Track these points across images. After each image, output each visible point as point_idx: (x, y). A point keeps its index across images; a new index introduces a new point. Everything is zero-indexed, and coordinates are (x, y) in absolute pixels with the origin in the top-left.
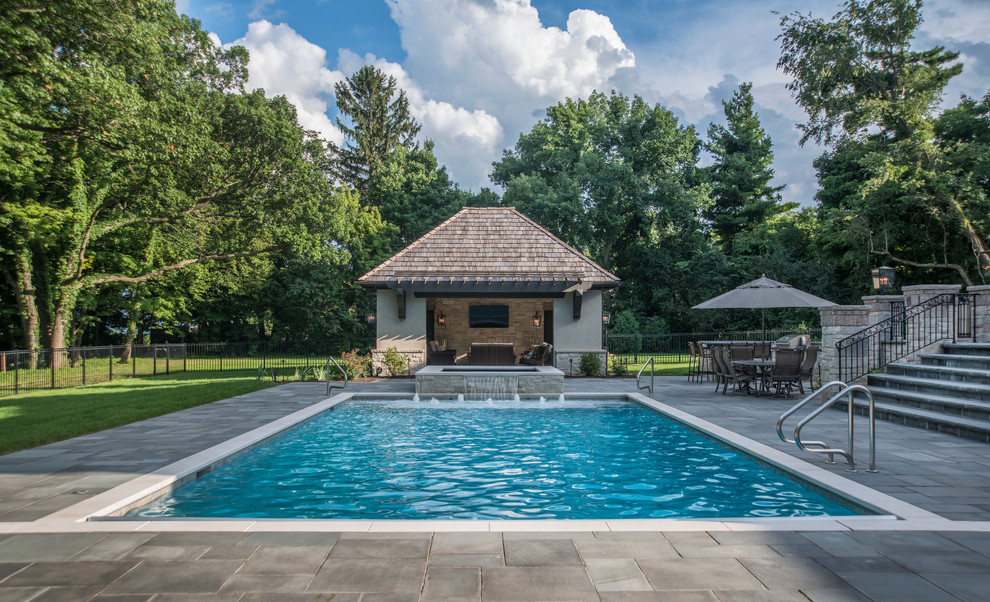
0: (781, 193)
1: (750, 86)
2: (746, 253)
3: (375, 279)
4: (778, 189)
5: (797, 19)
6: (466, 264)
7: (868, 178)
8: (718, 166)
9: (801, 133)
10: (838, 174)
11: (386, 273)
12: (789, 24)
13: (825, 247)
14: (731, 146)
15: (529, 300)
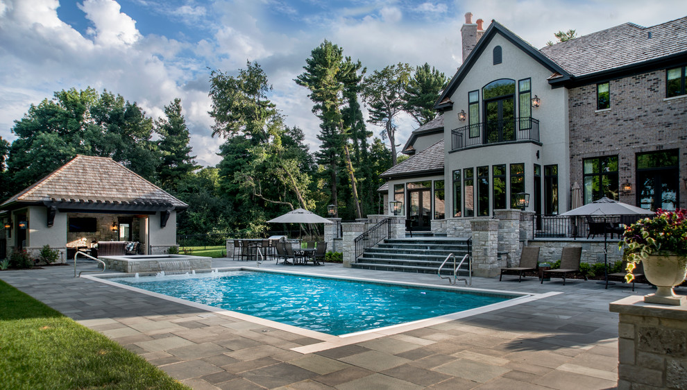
0: (195, 160)
1: (180, 101)
2: (185, 191)
3: (31, 199)
4: (193, 158)
5: (219, 74)
6: (94, 192)
7: (254, 159)
8: (161, 141)
9: (212, 131)
10: (232, 154)
11: (39, 195)
12: (215, 76)
13: (227, 191)
14: (171, 132)
15: (109, 215)
